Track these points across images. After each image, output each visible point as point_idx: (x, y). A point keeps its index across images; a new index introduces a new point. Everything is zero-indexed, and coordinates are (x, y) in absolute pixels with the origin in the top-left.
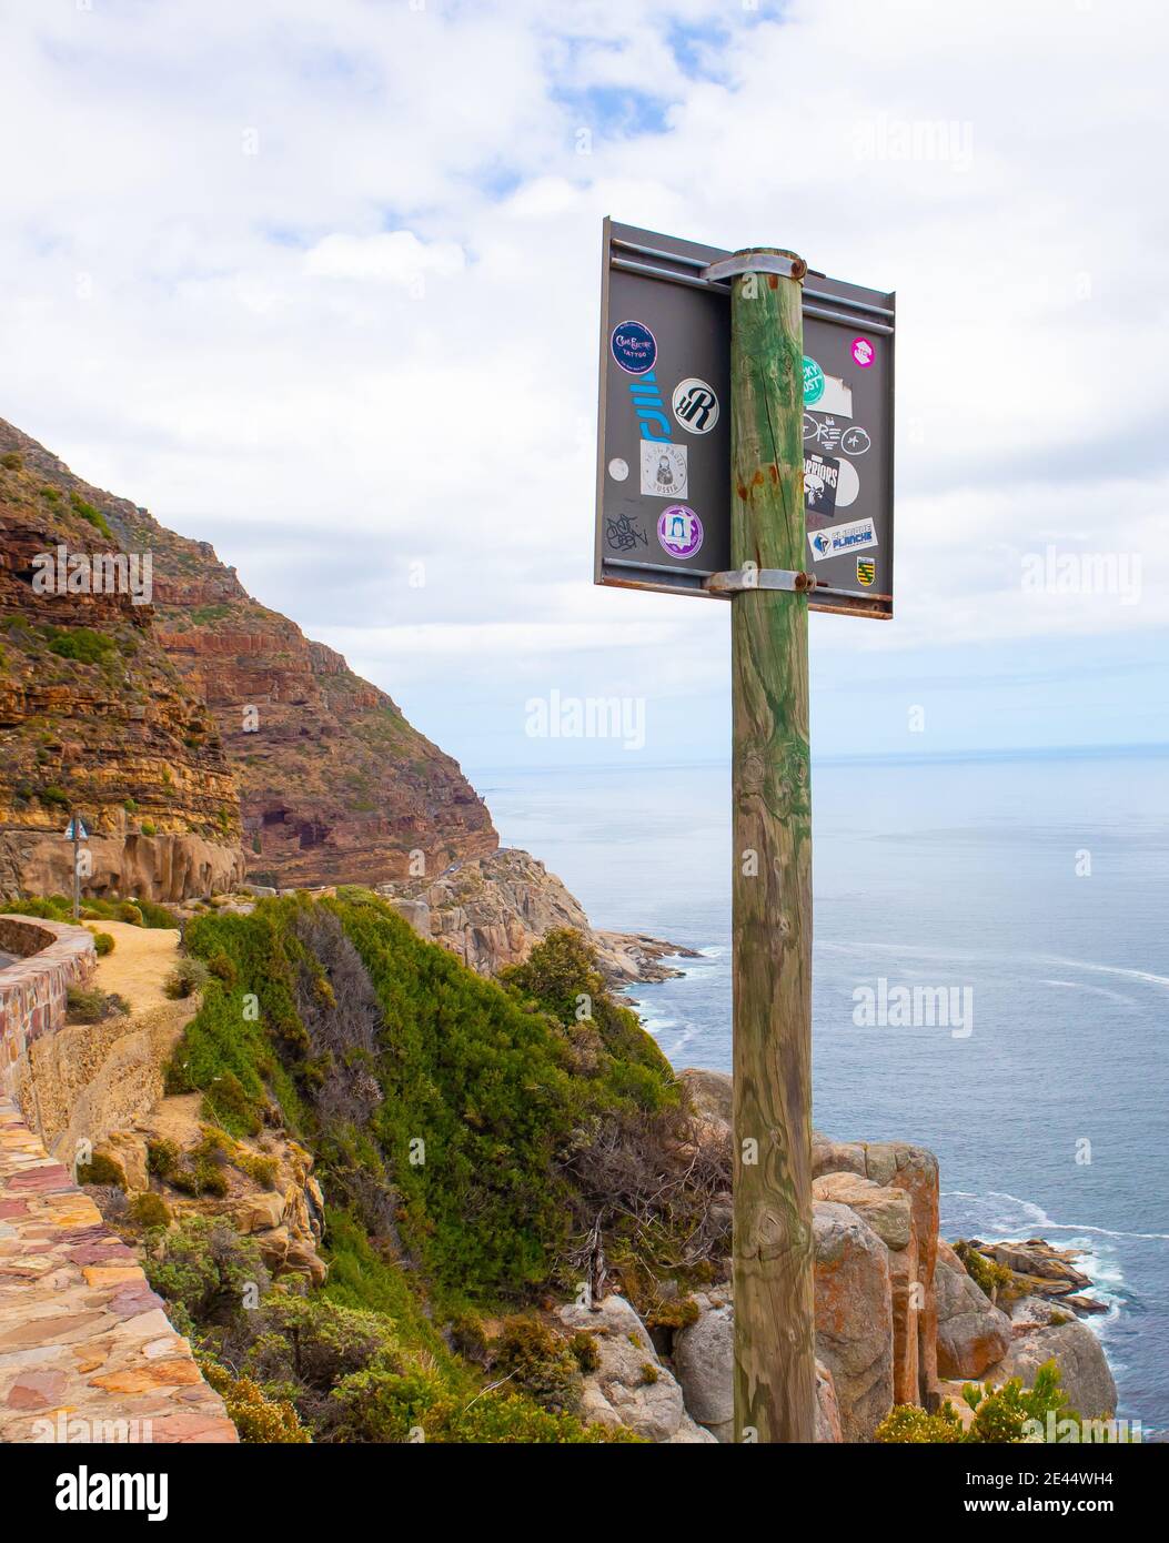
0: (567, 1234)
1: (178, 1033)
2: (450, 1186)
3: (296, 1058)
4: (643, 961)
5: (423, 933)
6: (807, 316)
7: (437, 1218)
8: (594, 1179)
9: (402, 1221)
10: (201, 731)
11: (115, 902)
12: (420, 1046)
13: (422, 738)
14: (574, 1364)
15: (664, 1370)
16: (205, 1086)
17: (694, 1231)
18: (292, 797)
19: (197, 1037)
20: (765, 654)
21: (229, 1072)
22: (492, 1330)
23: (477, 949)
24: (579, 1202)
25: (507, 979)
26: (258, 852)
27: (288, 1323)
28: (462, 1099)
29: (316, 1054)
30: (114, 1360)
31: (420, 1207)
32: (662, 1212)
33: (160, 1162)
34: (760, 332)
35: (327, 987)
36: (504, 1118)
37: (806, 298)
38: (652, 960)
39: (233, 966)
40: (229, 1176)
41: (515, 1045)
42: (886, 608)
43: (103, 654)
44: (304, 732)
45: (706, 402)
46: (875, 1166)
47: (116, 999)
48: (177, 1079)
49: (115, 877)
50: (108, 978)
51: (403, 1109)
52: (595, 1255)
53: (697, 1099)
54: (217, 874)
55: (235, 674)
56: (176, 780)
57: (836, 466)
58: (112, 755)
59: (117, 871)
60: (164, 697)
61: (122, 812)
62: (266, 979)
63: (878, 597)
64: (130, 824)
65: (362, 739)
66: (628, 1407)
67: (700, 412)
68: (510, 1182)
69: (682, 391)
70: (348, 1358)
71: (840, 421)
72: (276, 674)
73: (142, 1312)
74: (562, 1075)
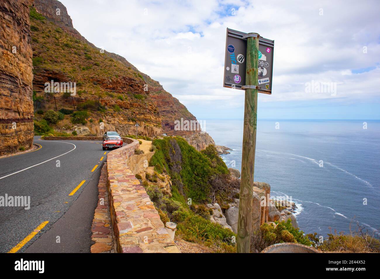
0: (209, 193)
1: (151, 157)
2: (192, 184)
3: (169, 162)
4: (224, 150)
5: (189, 144)
6: (260, 44)
7: (189, 188)
8: (214, 184)
9: (184, 188)
10: (156, 111)
11: (142, 136)
12: (188, 161)
13: (190, 113)
14: (209, 213)
15: (224, 216)
16: (155, 165)
17: (229, 194)
18: (170, 122)
19: (154, 158)
20: (250, 99)
21: (159, 164)
22: (197, 207)
23: (197, 147)
24: (212, 188)
25: (202, 152)
26: (164, 130)
27: (166, 202)
28: (194, 170)
29: (172, 162)
30: (142, 204)
31: (187, 186)
32: (225, 191)
33: (147, 176)
34: (252, 46)
35: (174, 151)
36: (200, 174)
37: (260, 41)
38: (226, 151)
39: (160, 147)
40: (158, 179)
41: (203, 162)
42: (270, 92)
43: (142, 98)
44: (172, 112)
45: (242, 58)
46: (260, 186)
47: (142, 151)
48: (151, 164)
49: (142, 133)
50: (141, 148)
51: (185, 171)
52: (214, 196)
53: (231, 173)
54: (158, 133)
55: (162, 102)
56: (152, 118)
57: (263, 69)
58: (143, 114)
59: (143, 132)
60: (151, 105)
61: (144, 123)
62: (165, 149)
63: (269, 91)
64: (145, 125)
65: (181, 113)
66: (217, 221)
67: (241, 59)
68: (201, 184)
69: (238, 56)
70: (175, 208)
71: (264, 61)
72: (168, 102)
73: (146, 198)
74: (210, 168)
